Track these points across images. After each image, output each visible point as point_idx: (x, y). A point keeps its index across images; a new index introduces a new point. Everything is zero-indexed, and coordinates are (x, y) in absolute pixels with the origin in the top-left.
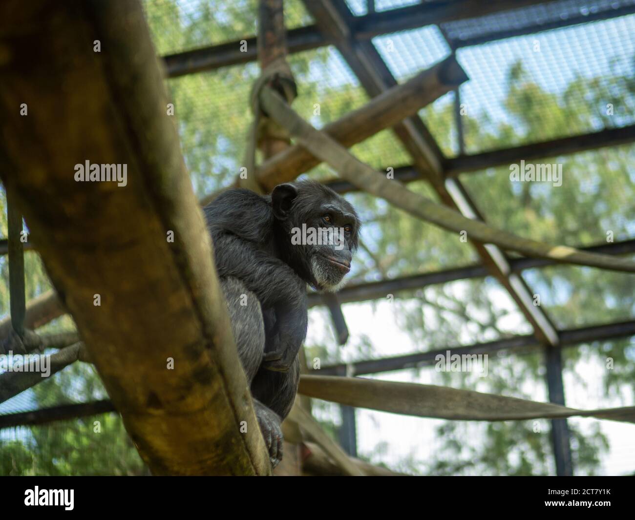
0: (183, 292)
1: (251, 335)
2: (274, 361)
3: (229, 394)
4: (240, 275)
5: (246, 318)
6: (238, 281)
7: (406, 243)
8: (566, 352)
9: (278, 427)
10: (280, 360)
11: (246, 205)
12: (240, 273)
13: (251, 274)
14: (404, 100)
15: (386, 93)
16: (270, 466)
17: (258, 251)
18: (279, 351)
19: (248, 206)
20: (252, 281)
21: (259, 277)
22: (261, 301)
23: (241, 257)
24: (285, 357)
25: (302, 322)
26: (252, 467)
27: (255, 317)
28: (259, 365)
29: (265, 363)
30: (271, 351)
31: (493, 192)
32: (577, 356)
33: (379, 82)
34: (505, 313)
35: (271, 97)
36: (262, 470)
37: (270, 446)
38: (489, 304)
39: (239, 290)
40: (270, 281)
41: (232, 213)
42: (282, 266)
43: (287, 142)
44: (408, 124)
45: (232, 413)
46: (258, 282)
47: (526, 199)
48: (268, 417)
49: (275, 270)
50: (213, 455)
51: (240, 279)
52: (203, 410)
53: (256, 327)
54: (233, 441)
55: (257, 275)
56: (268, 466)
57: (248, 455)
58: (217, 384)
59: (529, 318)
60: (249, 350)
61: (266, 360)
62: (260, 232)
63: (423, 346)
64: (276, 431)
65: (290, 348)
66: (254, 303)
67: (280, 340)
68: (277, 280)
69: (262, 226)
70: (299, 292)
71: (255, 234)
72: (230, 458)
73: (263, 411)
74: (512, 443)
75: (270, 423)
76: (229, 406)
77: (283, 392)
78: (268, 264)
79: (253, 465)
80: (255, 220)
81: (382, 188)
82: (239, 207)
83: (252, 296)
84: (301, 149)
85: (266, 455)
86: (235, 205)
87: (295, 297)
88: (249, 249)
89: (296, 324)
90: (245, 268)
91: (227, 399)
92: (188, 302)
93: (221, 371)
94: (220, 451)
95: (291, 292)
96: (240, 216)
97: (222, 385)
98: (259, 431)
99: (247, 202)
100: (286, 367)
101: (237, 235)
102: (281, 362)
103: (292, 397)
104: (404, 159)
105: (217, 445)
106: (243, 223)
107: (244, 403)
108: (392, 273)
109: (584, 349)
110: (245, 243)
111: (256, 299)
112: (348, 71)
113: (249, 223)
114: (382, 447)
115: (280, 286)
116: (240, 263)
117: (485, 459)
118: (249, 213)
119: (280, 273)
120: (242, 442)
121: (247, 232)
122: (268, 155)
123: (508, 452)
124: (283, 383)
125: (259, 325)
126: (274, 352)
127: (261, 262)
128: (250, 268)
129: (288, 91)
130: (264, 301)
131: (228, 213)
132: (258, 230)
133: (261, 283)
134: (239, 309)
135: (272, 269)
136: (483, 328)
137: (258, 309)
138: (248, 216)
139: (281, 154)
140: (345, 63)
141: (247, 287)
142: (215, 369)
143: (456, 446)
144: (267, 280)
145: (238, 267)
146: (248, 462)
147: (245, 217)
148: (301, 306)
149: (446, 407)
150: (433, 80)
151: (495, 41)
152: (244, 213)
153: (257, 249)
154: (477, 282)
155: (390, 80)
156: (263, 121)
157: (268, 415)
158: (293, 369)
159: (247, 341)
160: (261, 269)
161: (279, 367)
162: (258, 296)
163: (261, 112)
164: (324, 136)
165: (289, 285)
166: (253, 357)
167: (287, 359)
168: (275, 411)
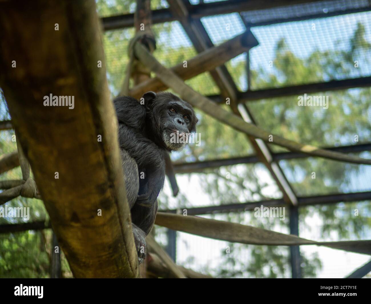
0: (99, 152)
1: (131, 184)
2: (144, 200)
3: (120, 217)
4: (126, 148)
5: (129, 174)
6: (125, 151)
7: (211, 141)
8: (301, 210)
9: (144, 239)
10: (147, 199)
11: (130, 106)
12: (127, 146)
13: (133, 147)
14: (220, 54)
15: (207, 51)
16: (138, 263)
17: (137, 134)
18: (147, 195)
19: (132, 106)
20: (134, 152)
21: (138, 150)
22: (138, 164)
23: (127, 137)
24: (150, 198)
25: (162, 178)
26: (129, 262)
27: (134, 174)
28: (134, 202)
29: (138, 201)
30: (142, 194)
31: (264, 114)
32: (307, 213)
33: (203, 44)
34: (266, 185)
35: (141, 49)
36: (134, 265)
37: (139, 250)
38: (256, 180)
39: (125, 157)
40: (144, 152)
41: (122, 111)
42: (151, 144)
43: (149, 75)
44: (219, 70)
45: (120, 229)
46: (137, 153)
47: (282, 119)
48: (138, 233)
49: (147, 146)
50: (106, 253)
51: (126, 150)
52: (104, 225)
53: (134, 180)
54: (119, 245)
55: (136, 148)
56: (137, 262)
57: (127, 255)
58: (113, 210)
59: (281, 188)
60: (129, 193)
61: (139, 199)
62: (139, 122)
63: (217, 202)
64: (143, 242)
65: (154, 193)
66: (134, 165)
67: (148, 187)
68: (148, 152)
69: (140, 119)
70: (161, 160)
71: (136, 123)
72: (116, 256)
73: (136, 229)
74: (266, 261)
75: (139, 237)
76: (119, 224)
77: (147, 219)
78: (144, 142)
79: (129, 260)
80: (136, 115)
81: (204, 105)
82: (127, 107)
83: (133, 161)
84: (157, 80)
85: (136, 256)
86: (124, 106)
87: (158, 163)
88: (132, 132)
89: (158, 179)
90: (130, 143)
91: (118, 220)
92: (101, 158)
93: (117, 202)
94: (111, 251)
95: (156, 160)
96: (127, 112)
97: (116, 211)
98: (134, 241)
99: (131, 104)
100: (151, 204)
101: (125, 124)
102: (148, 201)
103: (152, 223)
104: (215, 90)
105: (110, 247)
106: (129, 117)
107: (127, 223)
108: (202, 158)
109: (311, 209)
110: (130, 129)
111: (135, 163)
112: (185, 36)
113: (132, 117)
114: (191, 259)
115: (150, 156)
116: (127, 140)
117: (249, 270)
118: (132, 111)
119: (150, 148)
120: (124, 246)
121: (131, 122)
122: (137, 82)
123: (263, 266)
124: (147, 214)
125: (137, 178)
126: (145, 195)
127: (139, 140)
128: (132, 144)
129: (151, 45)
130: (140, 164)
131: (120, 110)
132: (137, 121)
133: (139, 153)
134: (125, 168)
135: (145, 145)
136: (253, 193)
137: (136, 169)
138: (131, 112)
139: (145, 82)
140: (184, 32)
141: (131, 155)
142: (113, 201)
143: (233, 261)
144: (142, 151)
145: (126, 143)
146: (126, 259)
147: (130, 113)
148: (162, 168)
149: (237, 236)
150: (238, 44)
151: (273, 24)
152: (130, 110)
153: (137, 133)
154: (251, 166)
155: (210, 43)
156: (135, 62)
157: (139, 232)
158: (154, 206)
159: (128, 187)
160: (139, 145)
161: (146, 204)
162: (137, 161)
163: (134, 57)
164: (171, 73)
165: (155, 155)
166: (131, 197)
167: (152, 199)
168: (143, 230)
